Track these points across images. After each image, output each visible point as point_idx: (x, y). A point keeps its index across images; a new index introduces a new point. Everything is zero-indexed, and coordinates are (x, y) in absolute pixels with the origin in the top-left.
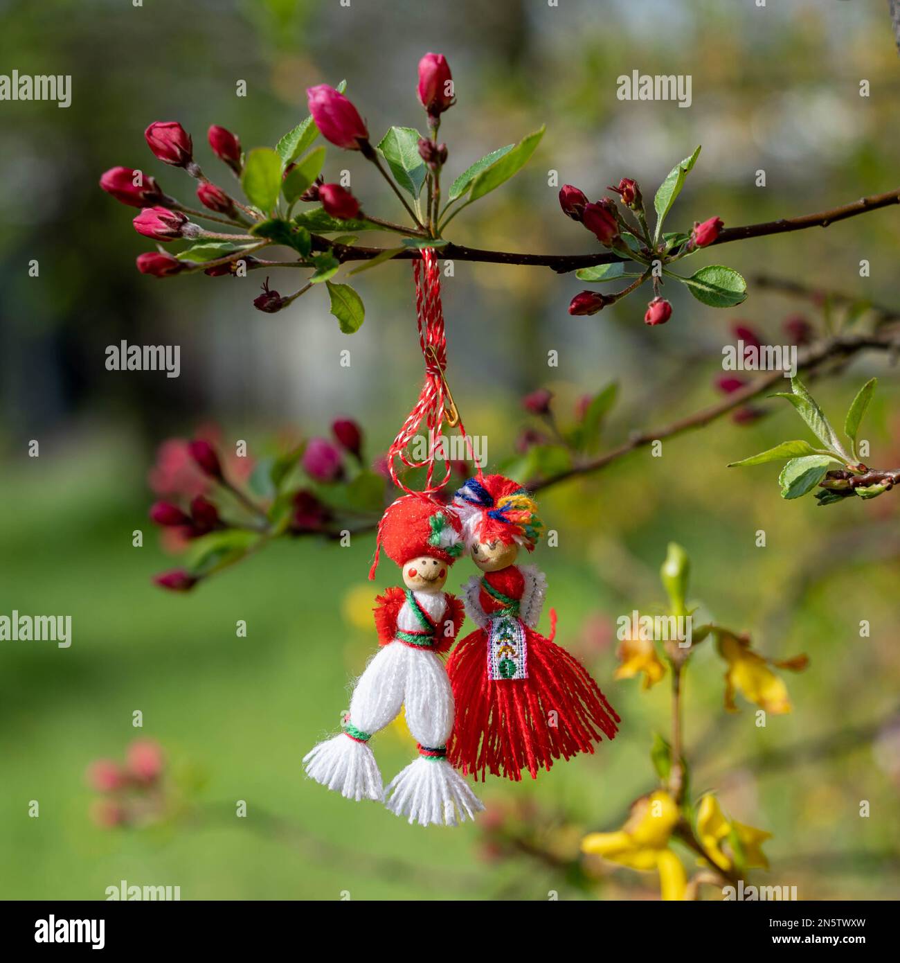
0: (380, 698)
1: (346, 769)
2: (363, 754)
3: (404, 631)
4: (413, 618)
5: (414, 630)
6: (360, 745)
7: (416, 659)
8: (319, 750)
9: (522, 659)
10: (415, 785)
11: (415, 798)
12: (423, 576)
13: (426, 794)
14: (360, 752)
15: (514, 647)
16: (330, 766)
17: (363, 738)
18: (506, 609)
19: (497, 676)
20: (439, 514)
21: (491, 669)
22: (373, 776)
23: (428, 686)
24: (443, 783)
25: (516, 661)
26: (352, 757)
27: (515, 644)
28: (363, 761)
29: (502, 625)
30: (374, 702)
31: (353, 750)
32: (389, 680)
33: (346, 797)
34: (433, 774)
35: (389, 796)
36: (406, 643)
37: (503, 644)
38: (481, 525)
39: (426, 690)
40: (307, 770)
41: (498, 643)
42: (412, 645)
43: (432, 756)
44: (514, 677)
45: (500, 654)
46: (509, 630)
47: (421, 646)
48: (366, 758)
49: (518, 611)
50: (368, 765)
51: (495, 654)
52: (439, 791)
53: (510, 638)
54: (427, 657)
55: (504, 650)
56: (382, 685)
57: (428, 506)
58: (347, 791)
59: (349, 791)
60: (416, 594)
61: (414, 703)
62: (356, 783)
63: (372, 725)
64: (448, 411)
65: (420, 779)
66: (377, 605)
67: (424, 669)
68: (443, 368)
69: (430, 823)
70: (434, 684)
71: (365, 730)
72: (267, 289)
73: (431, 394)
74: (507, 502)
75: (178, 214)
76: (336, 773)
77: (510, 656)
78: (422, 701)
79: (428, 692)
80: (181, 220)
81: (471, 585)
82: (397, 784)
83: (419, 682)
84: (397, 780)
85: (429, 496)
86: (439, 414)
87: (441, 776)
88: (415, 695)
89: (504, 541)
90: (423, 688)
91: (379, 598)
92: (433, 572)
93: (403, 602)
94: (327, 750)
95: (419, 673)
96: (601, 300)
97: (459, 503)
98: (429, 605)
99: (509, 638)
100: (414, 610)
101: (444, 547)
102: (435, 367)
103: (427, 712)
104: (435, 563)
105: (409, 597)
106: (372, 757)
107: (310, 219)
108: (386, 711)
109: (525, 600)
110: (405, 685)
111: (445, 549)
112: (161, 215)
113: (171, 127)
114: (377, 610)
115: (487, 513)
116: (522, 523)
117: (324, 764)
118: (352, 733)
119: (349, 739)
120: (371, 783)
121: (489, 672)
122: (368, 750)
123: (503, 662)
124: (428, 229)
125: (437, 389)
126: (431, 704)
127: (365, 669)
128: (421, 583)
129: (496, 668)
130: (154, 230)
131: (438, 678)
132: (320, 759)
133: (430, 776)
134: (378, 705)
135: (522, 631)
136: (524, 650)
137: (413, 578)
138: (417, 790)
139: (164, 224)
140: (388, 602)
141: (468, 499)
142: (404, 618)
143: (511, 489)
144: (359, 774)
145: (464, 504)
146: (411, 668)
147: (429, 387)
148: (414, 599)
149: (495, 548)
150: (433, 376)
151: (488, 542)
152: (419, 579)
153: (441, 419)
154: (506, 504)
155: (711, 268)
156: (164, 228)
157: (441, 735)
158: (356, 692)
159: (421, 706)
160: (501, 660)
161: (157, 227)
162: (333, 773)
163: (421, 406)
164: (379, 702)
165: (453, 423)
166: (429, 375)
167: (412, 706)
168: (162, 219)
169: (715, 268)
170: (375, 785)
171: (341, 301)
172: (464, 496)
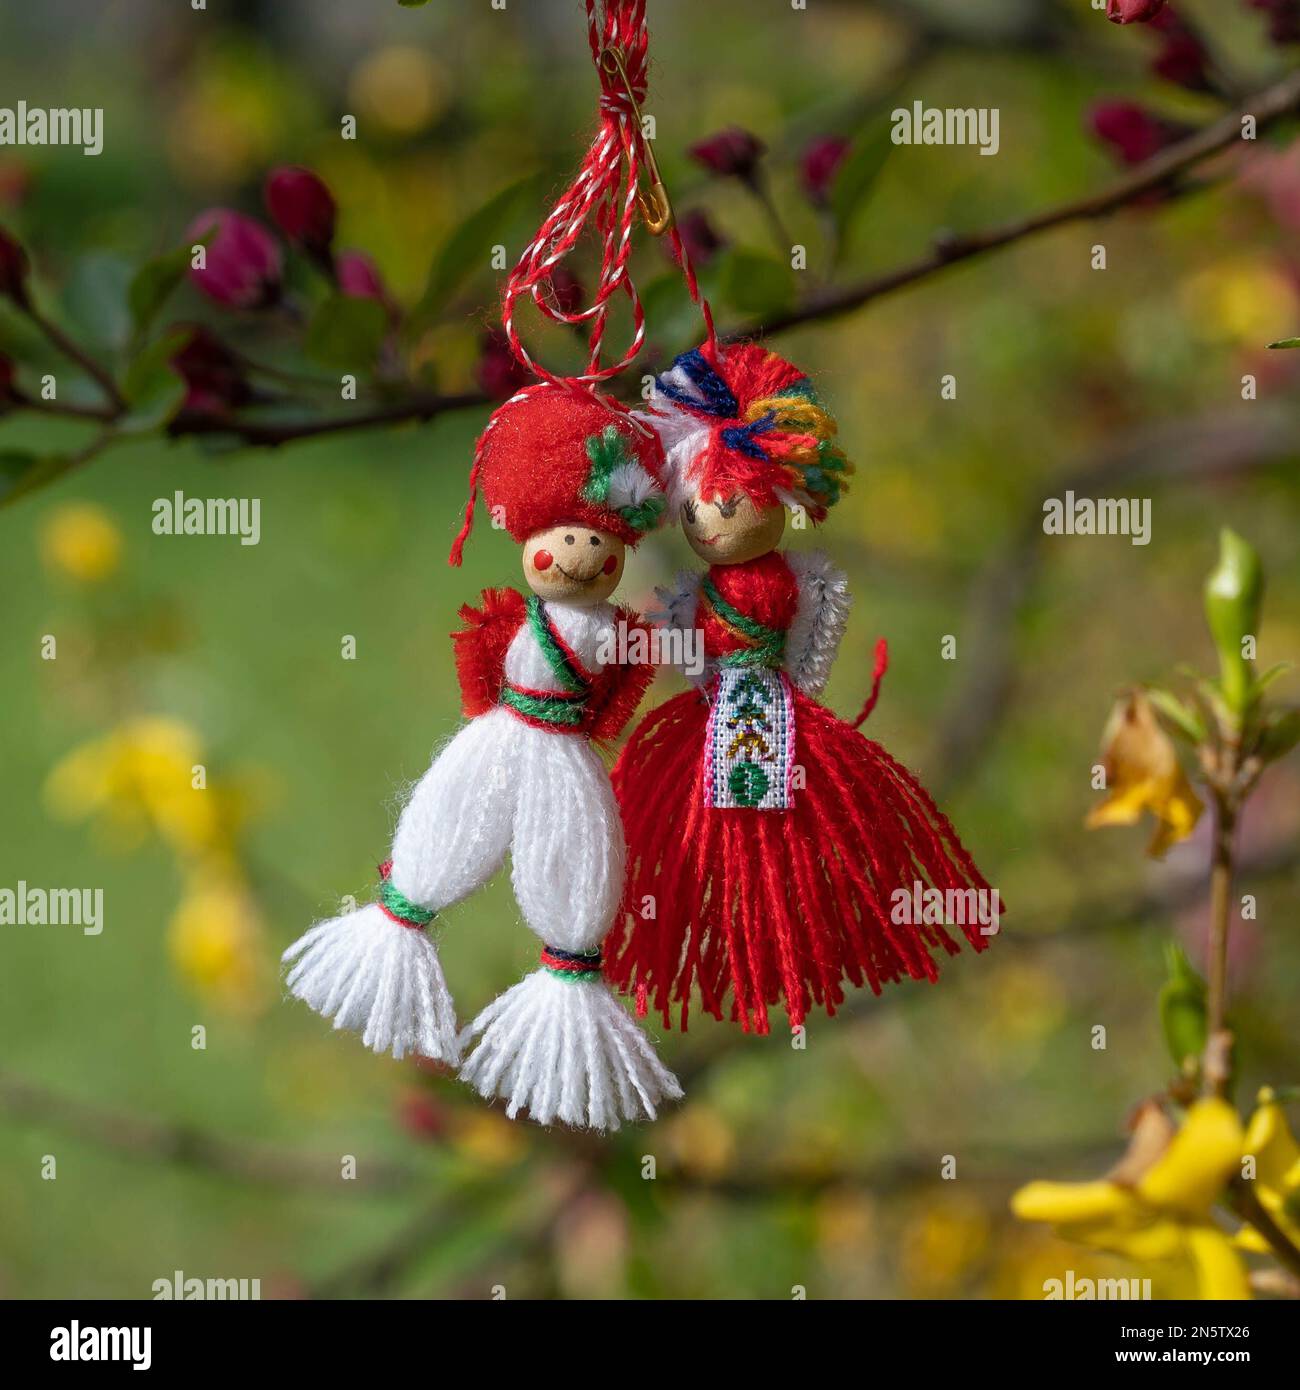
0: (457, 834)
1: (375, 985)
2: (414, 953)
3: (517, 689)
4: (538, 661)
5: (541, 688)
6: (409, 934)
7: (542, 752)
8: (320, 938)
9: (783, 765)
10: (526, 1032)
11: (525, 1059)
12: (566, 569)
13: (551, 1055)
14: (407, 949)
15: (767, 737)
16: (339, 977)
17: (417, 919)
18: (753, 652)
19: (725, 800)
20: (610, 432)
21: (711, 783)
22: (435, 1005)
23: (566, 815)
24: (589, 1032)
25: (768, 768)
26: (390, 959)
27: (768, 728)
28: (414, 970)
29: (742, 686)
30: (443, 842)
31: (393, 945)
32: (479, 795)
33: (370, 1048)
34: (567, 1010)
35: (466, 1052)
36: (521, 715)
37: (741, 730)
38: (705, 460)
39: (561, 826)
40: (289, 981)
41: (731, 726)
42: (534, 722)
43: (568, 971)
44: (763, 804)
45: (733, 751)
46: (757, 698)
47: (555, 724)
48: (420, 962)
49: (781, 655)
50: (423, 981)
51: (722, 751)
52: (578, 1048)
53: (760, 716)
54: (567, 750)
55: (743, 742)
56: (464, 804)
57: (587, 412)
58: (374, 1035)
59: (378, 1035)
60: (549, 607)
61: (533, 850)
62: (395, 1017)
63: (438, 892)
64: (648, 199)
65: (540, 1019)
66: (461, 626)
67: (559, 776)
68: (640, 98)
69: (557, 1121)
70: (578, 811)
71: (421, 902)
73: (610, 157)
74: (767, 409)
76: (352, 993)
77: (755, 756)
78: (550, 848)
79: (565, 830)
81: (677, 591)
82: (488, 1024)
83: (547, 806)
84: (490, 1017)
85: (592, 386)
86: (627, 204)
87: (585, 1016)
88: (535, 833)
89: (755, 499)
90: (554, 819)
91: (466, 611)
92: (588, 563)
93: (520, 623)
94: (335, 941)
95: (548, 786)
97: (658, 407)
98: (577, 633)
99: (758, 717)
100: (543, 644)
101: (616, 506)
102: (622, 96)
103: (559, 870)
104: (595, 541)
105: (534, 612)
106: (435, 962)
108: (469, 863)
109: (798, 633)
110: (514, 809)
111: (618, 511)
114: (460, 638)
115: (721, 433)
116: (800, 463)
117: (327, 971)
118: (394, 905)
119: (386, 917)
120: (428, 1020)
121: (707, 789)
122: (428, 945)
123: (740, 769)
125: (622, 147)
126: (570, 856)
127: (429, 765)
128: (560, 586)
129: (722, 783)
131: (588, 800)
132: (320, 957)
133: (562, 1014)
134: (451, 850)
135: (787, 701)
136: (789, 744)
137: (544, 572)
138: (529, 1046)
140: (486, 620)
141: (679, 398)
142: (520, 659)
143: (778, 380)
144: (405, 999)
145: (669, 409)
146: (529, 770)
147: (605, 141)
148: (544, 618)
149: (732, 514)
150: (615, 118)
151: (718, 498)
152: (555, 576)
153: (630, 216)
154: (765, 415)
157: (588, 927)
158: (408, 815)
159: (548, 859)
160: (735, 763)
162: (345, 995)
163: (586, 181)
164: (454, 842)
165: (657, 226)
166: (606, 114)
167: (527, 855)
170: (438, 1025)
172: (669, 390)
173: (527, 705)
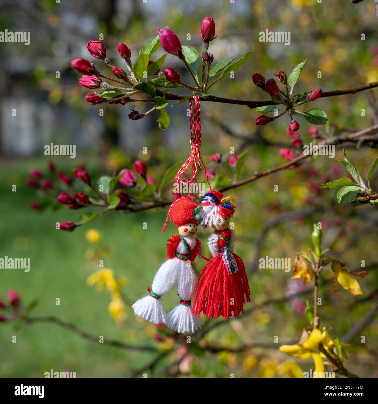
0: (169, 281)
3: (180, 254)
4: (184, 248)
9: (236, 264)
12: (190, 232)
17: (158, 297)
25: (234, 265)
27: (232, 259)
29: (228, 252)
32: (173, 274)
36: (180, 258)
37: (229, 259)
42: (183, 259)
44: (235, 272)
46: (230, 253)
56: (170, 276)
60: (185, 238)
72: (134, 110)
75: (99, 78)
77: (232, 264)
80: (100, 81)
90: (187, 277)
91: (169, 240)
92: (194, 230)
93: (180, 242)
96: (269, 119)
98: (191, 243)
100: (185, 245)
102: (197, 145)
104: (194, 226)
105: (183, 240)
107: (154, 82)
112: (92, 78)
113: (98, 43)
114: (168, 245)
124: (202, 88)
130: (88, 84)
137: (186, 232)
139: (93, 82)
142: (180, 248)
148: (185, 240)
152: (188, 233)
155: (313, 109)
156: (93, 84)
159: (185, 284)
161: (90, 83)
164: (168, 283)
166: (194, 148)
168: (92, 80)
169: (314, 109)
171: (163, 116)
173: (182, 257)
